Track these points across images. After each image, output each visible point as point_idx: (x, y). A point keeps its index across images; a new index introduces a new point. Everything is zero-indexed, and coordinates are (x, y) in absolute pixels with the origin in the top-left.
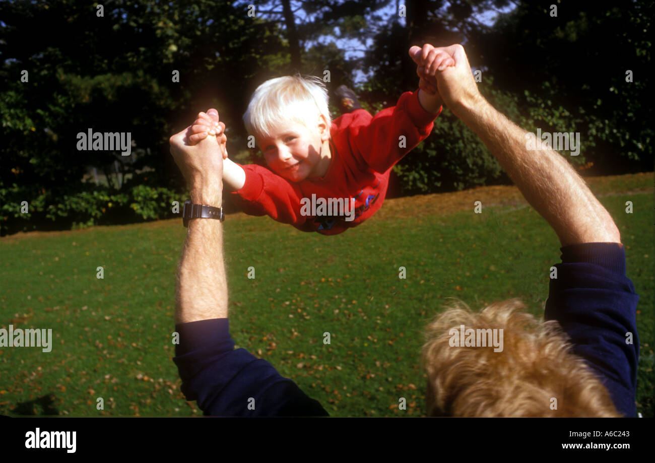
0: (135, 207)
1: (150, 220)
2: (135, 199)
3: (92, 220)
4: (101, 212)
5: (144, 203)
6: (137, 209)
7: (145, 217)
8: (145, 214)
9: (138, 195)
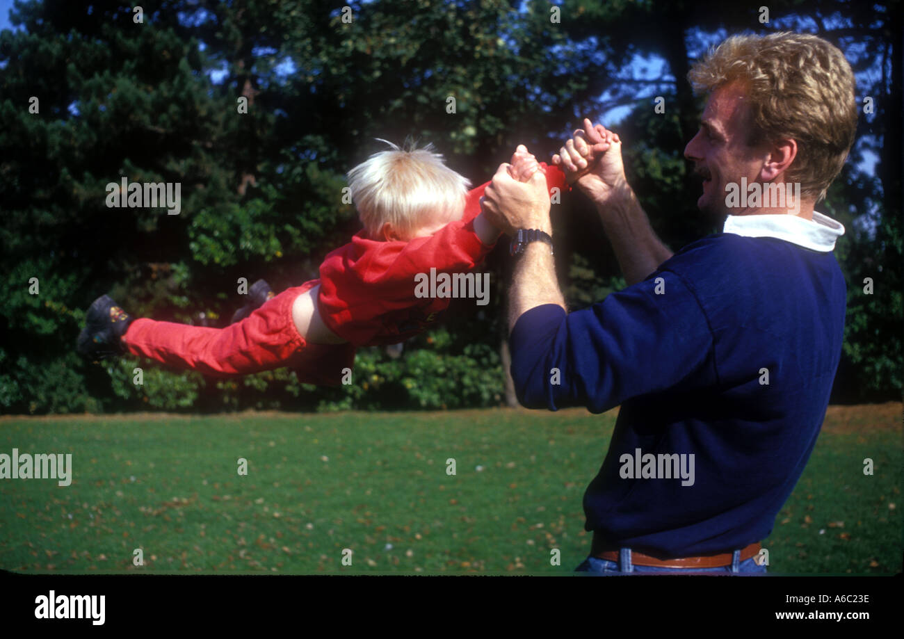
0: (410, 384)
1: (430, 408)
2: (411, 371)
3: (349, 400)
4: (362, 387)
5: (425, 380)
6: (413, 388)
7: (423, 402)
8: (425, 396)
9: (415, 366)
